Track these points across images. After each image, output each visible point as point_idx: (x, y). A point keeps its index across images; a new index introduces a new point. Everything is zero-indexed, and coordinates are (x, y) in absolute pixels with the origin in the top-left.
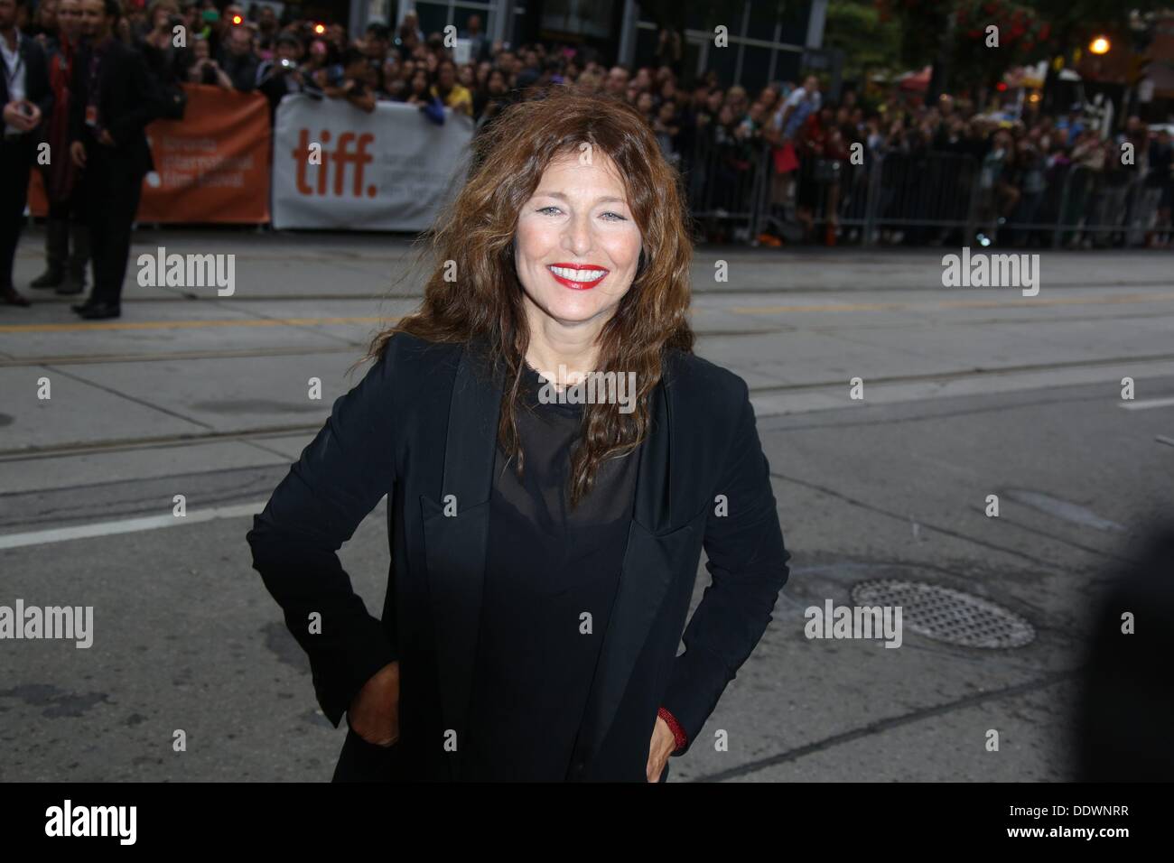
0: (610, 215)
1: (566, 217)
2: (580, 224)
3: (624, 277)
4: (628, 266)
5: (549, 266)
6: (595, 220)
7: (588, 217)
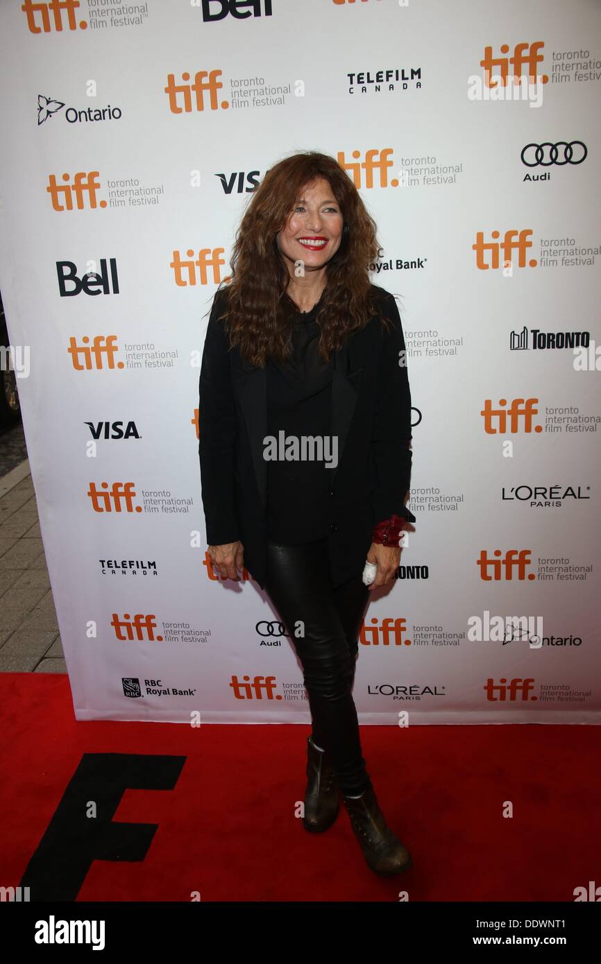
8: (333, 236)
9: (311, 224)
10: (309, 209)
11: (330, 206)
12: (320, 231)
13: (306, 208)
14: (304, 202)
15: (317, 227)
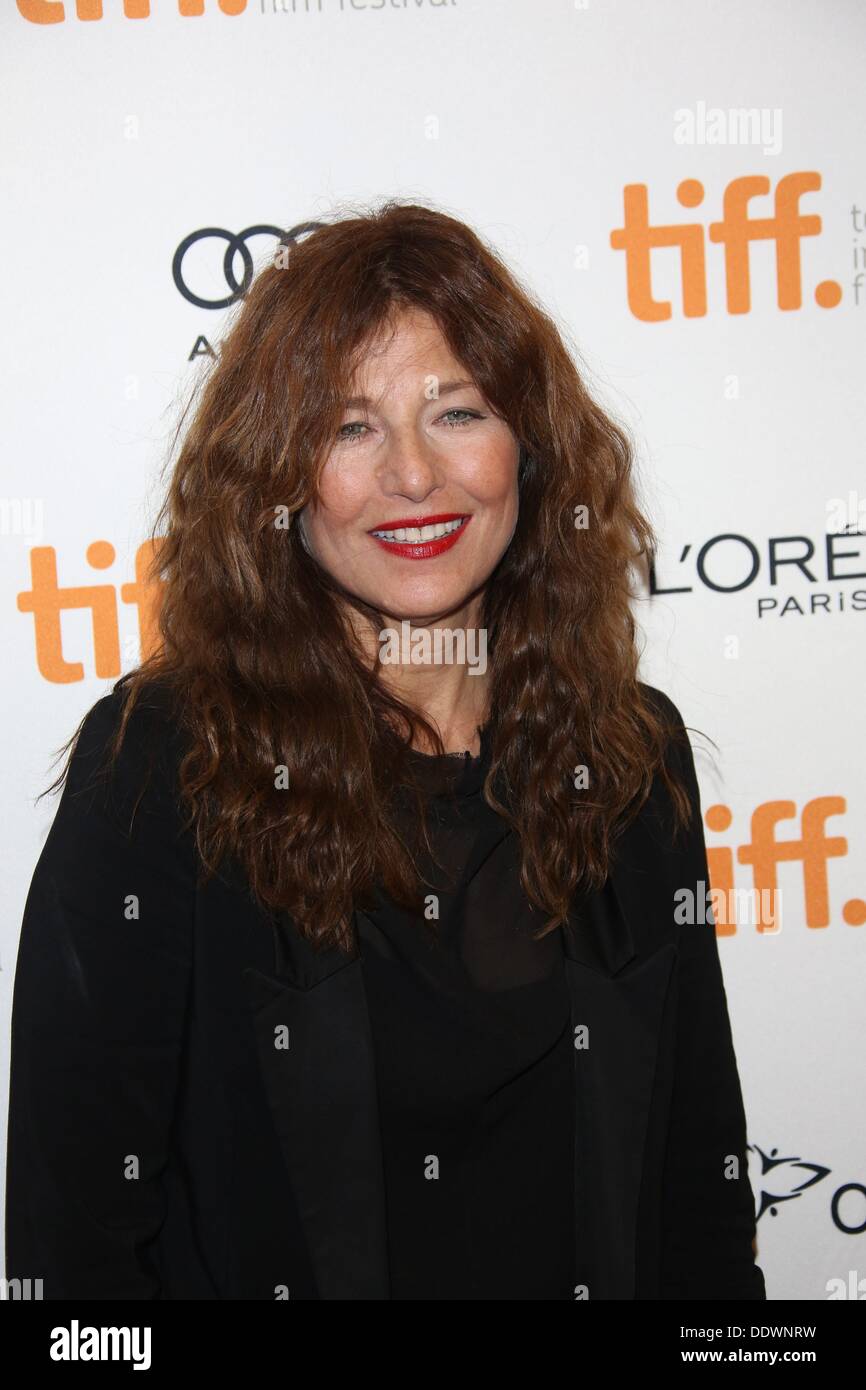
0: (458, 414)
1: (380, 436)
2: (407, 445)
3: (501, 519)
4: (503, 497)
5: (370, 532)
6: (430, 430)
7: (416, 427)
8: (484, 502)
9: (395, 474)
10: (386, 425)
11: (457, 400)
12: (429, 493)
13: (373, 420)
14: (364, 403)
15: (415, 480)
